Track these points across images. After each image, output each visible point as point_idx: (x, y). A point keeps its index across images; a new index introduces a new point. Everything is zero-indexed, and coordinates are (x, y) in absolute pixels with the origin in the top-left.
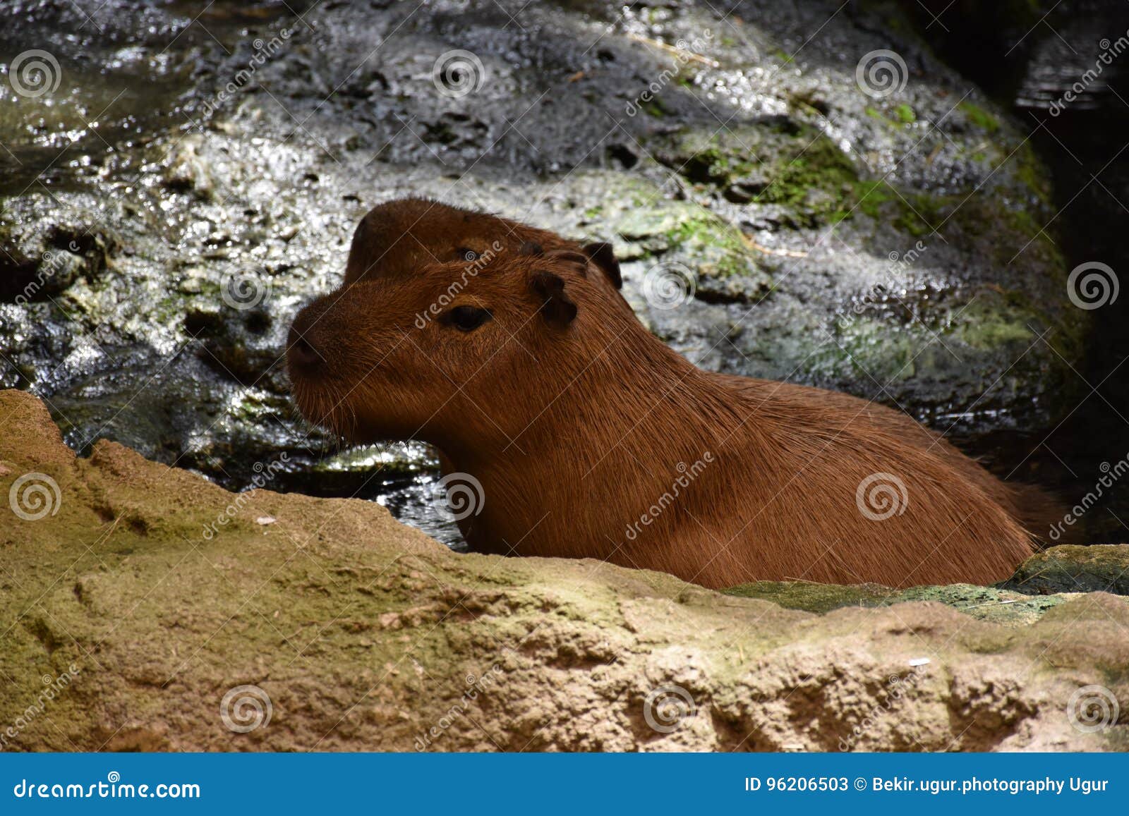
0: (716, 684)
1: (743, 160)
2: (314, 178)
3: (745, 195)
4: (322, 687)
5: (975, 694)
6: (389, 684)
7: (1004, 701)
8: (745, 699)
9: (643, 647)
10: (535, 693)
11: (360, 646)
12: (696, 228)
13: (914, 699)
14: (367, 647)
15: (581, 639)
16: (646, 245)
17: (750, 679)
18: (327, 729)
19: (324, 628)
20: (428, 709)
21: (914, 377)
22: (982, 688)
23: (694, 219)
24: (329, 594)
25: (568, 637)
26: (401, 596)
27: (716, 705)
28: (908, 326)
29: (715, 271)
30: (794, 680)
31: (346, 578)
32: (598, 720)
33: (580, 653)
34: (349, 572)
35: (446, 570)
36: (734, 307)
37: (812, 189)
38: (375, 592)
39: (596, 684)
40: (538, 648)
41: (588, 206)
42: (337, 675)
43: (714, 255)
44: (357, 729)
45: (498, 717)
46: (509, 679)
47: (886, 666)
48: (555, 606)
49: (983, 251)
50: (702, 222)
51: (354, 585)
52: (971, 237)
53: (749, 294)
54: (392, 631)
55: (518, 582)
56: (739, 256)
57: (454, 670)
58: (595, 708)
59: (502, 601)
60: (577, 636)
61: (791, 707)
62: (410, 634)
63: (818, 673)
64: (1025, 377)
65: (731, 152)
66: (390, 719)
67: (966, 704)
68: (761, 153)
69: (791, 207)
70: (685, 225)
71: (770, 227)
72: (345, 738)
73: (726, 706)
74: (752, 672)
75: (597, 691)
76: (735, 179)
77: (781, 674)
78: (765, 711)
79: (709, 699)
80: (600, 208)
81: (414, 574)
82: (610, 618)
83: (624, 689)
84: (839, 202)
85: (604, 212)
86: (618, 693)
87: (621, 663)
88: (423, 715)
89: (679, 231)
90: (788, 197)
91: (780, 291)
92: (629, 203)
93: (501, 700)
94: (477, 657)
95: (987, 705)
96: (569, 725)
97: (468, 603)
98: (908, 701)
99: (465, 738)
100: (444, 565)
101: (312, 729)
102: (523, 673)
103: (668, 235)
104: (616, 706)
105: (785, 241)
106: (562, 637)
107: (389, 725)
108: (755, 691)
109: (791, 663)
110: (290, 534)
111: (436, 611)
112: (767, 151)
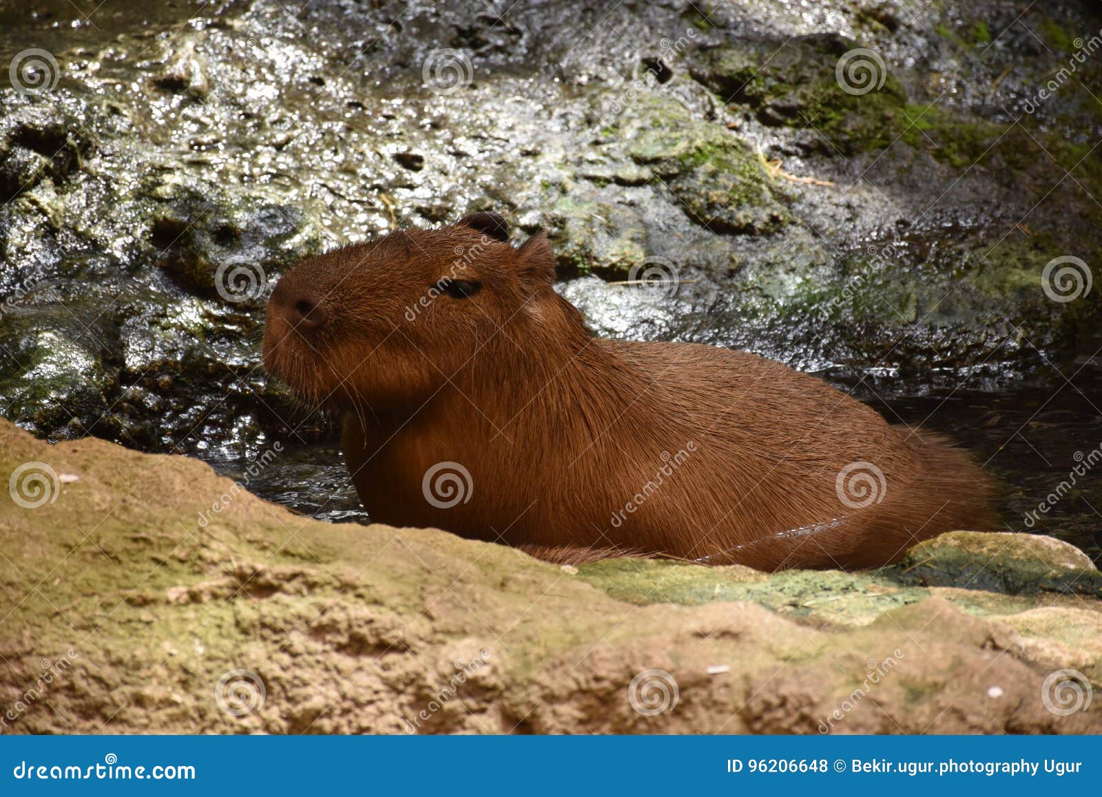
0: (508, 681)
1: (781, 80)
2: (320, 82)
3: (778, 117)
4: (90, 666)
5: (768, 707)
6: (165, 664)
7: (796, 716)
8: (535, 699)
9: (440, 637)
10: (320, 680)
11: (140, 621)
12: (712, 153)
13: (707, 708)
14: (148, 623)
15: (375, 625)
16: (657, 169)
17: (543, 678)
18: (90, 711)
19: (104, 599)
20: (203, 693)
21: (914, 323)
22: (775, 701)
23: (710, 143)
24: (120, 562)
25: (361, 623)
26: (196, 568)
27: (506, 703)
28: (920, 267)
29: (724, 200)
30: (587, 682)
31: (141, 545)
32: (382, 713)
33: (372, 640)
34: (145, 540)
35: (250, 542)
36: (741, 239)
37: (851, 113)
38: (169, 562)
39: (384, 674)
40: (328, 632)
41: (604, 123)
42: (107, 652)
43: (726, 182)
44: (123, 712)
45: (278, 704)
46: (295, 664)
47: (683, 672)
48: (354, 587)
49: (1021, 187)
50: (719, 146)
51: (149, 553)
52: (1015, 171)
53: (758, 225)
54: (179, 605)
55: (325, 558)
56: (755, 184)
57: (237, 652)
58: (381, 700)
59: (300, 579)
60: (370, 621)
61: (583, 709)
62: (196, 611)
63: (613, 676)
64: (1033, 328)
65: (769, 72)
66: (161, 701)
67: (758, 718)
68: (800, 74)
69: (825, 133)
70: (699, 149)
71: (800, 151)
72: (108, 720)
73: (516, 705)
74: (547, 670)
75: (385, 681)
76: (769, 100)
77: (575, 674)
78: (555, 713)
79: (500, 696)
80: (616, 126)
81: (214, 545)
82: (411, 603)
83: (412, 682)
84: (878, 129)
85: (620, 131)
86: (406, 685)
87: (414, 653)
88: (198, 698)
89: (692, 156)
90: (824, 121)
91: (793, 223)
92: (648, 123)
93: (283, 687)
94: (264, 639)
95: (779, 720)
96: (351, 717)
97: (261, 580)
98: (701, 710)
99: (241, 726)
100: (248, 536)
101: (73, 710)
102: (311, 659)
103: (680, 160)
104: (404, 699)
105: (815, 168)
106: (354, 623)
107: (158, 709)
108: (547, 691)
109: (588, 663)
110: (90, 494)
111: (228, 587)
112: (806, 72)
